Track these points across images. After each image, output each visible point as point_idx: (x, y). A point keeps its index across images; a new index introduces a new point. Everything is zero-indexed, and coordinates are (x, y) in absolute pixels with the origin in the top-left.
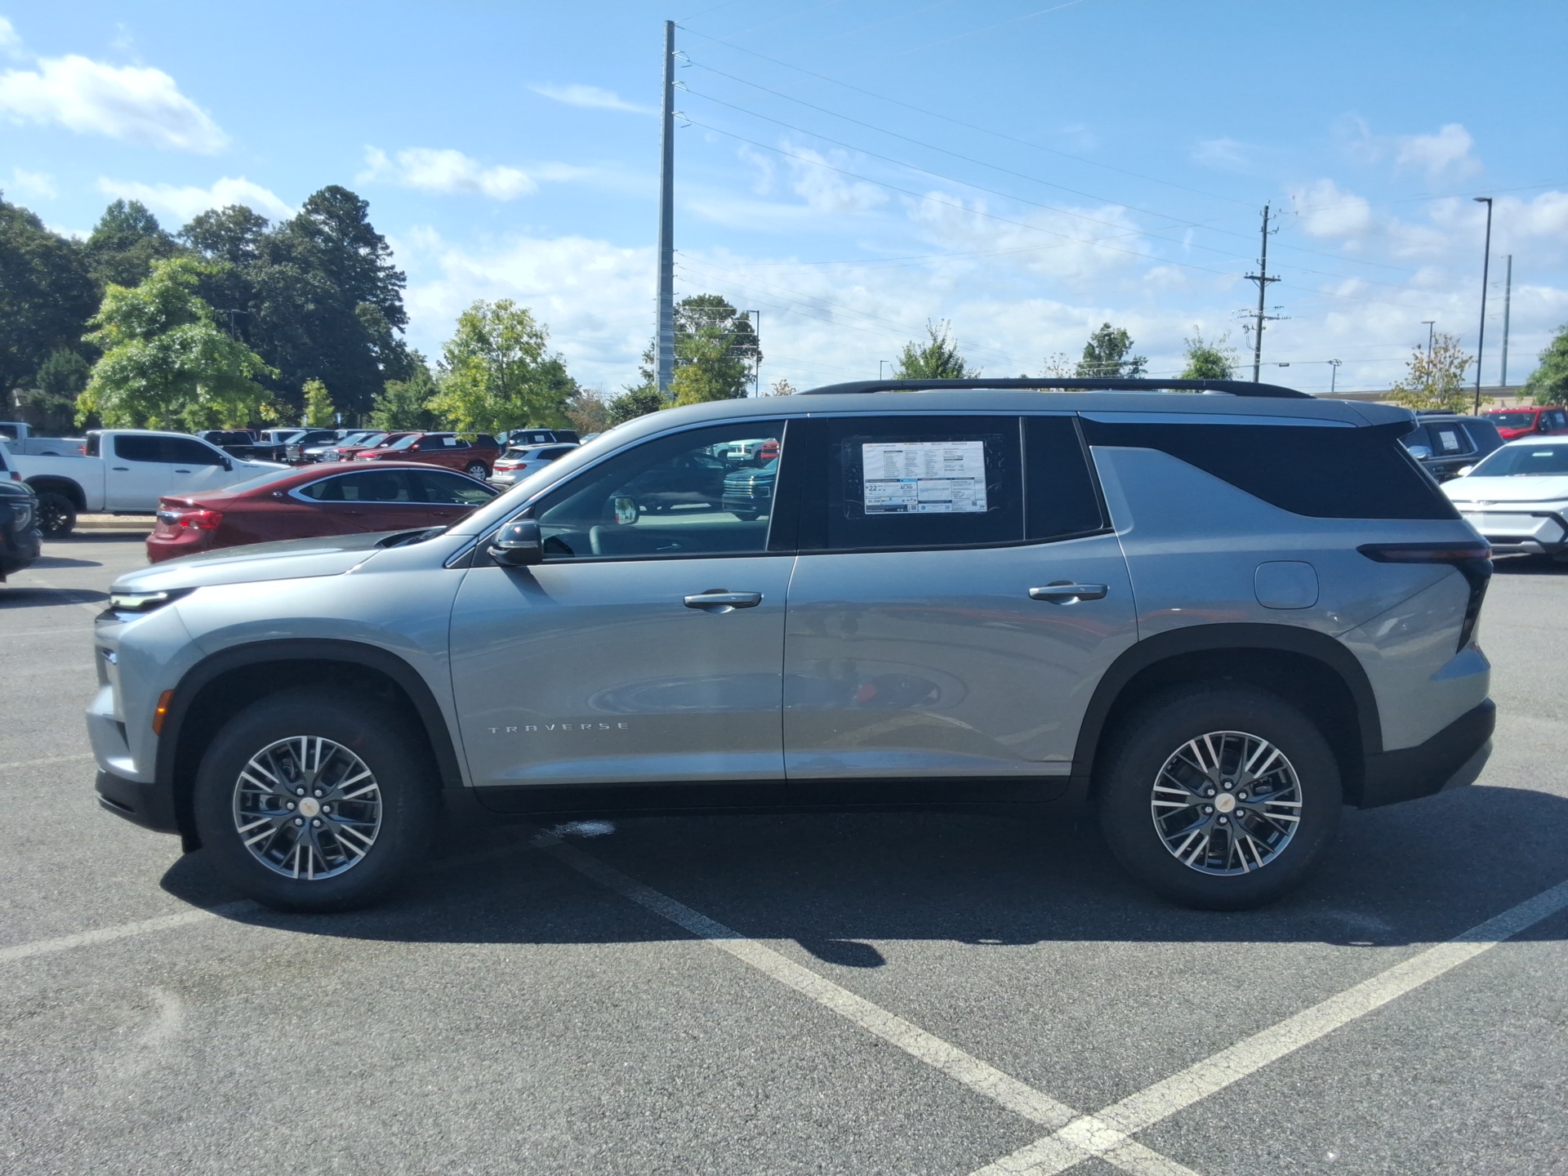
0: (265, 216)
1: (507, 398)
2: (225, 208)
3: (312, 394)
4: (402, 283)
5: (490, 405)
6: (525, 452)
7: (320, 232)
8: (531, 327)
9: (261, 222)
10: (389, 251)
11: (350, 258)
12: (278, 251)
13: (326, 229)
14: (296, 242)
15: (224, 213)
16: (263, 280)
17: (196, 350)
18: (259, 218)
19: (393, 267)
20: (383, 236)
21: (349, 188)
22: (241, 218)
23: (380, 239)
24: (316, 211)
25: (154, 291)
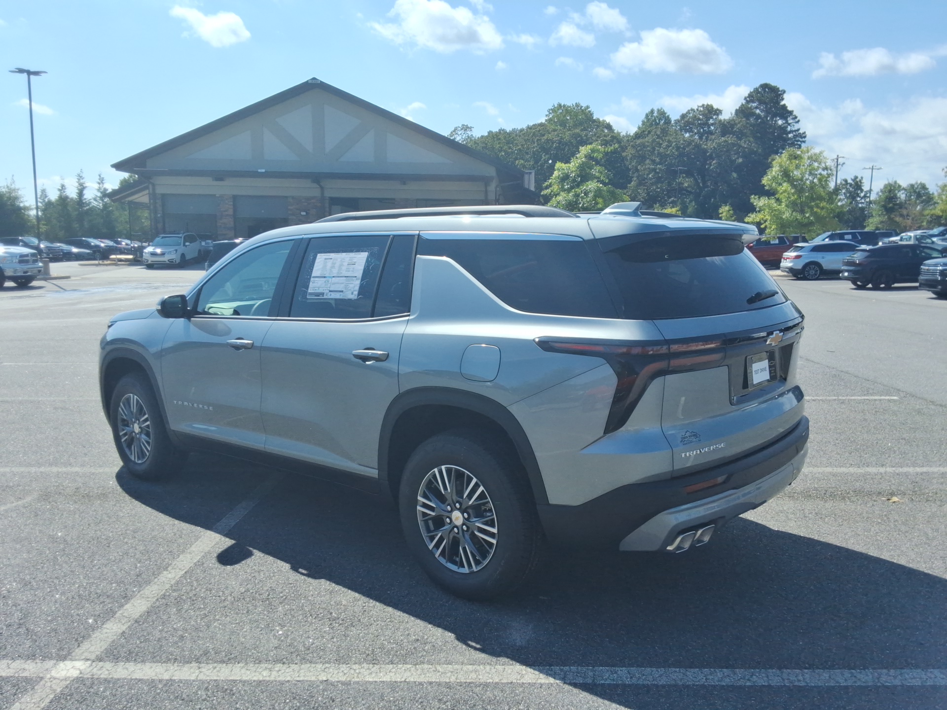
0: (720, 108)
1: (802, 212)
2: (698, 107)
3: (724, 214)
4: (804, 139)
5: (786, 217)
6: (802, 247)
7: (754, 114)
8: (825, 163)
9: (718, 112)
10: (797, 120)
11: (771, 126)
12: (727, 128)
13: (758, 111)
14: (737, 122)
15: (697, 110)
16: (714, 147)
17: (591, 195)
18: (717, 109)
19: (798, 130)
20: (793, 111)
21: (773, 84)
22: (707, 112)
23: (791, 113)
24: (753, 102)
25: (577, 165)
